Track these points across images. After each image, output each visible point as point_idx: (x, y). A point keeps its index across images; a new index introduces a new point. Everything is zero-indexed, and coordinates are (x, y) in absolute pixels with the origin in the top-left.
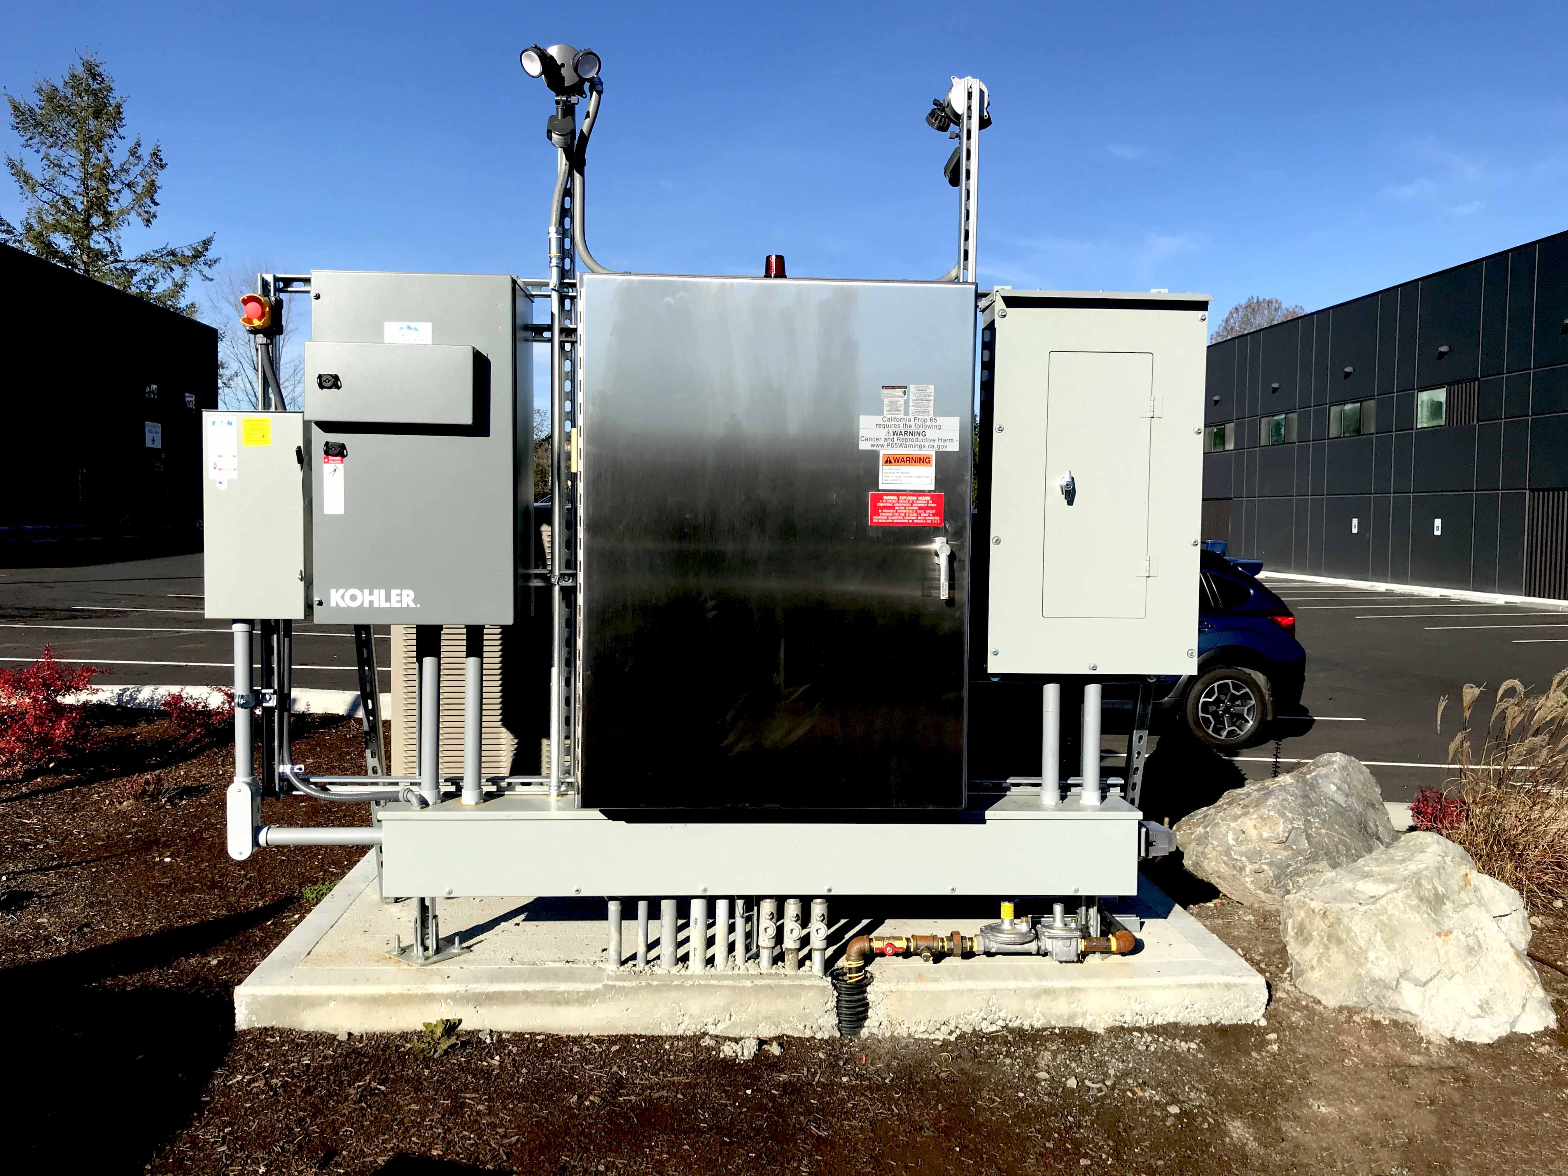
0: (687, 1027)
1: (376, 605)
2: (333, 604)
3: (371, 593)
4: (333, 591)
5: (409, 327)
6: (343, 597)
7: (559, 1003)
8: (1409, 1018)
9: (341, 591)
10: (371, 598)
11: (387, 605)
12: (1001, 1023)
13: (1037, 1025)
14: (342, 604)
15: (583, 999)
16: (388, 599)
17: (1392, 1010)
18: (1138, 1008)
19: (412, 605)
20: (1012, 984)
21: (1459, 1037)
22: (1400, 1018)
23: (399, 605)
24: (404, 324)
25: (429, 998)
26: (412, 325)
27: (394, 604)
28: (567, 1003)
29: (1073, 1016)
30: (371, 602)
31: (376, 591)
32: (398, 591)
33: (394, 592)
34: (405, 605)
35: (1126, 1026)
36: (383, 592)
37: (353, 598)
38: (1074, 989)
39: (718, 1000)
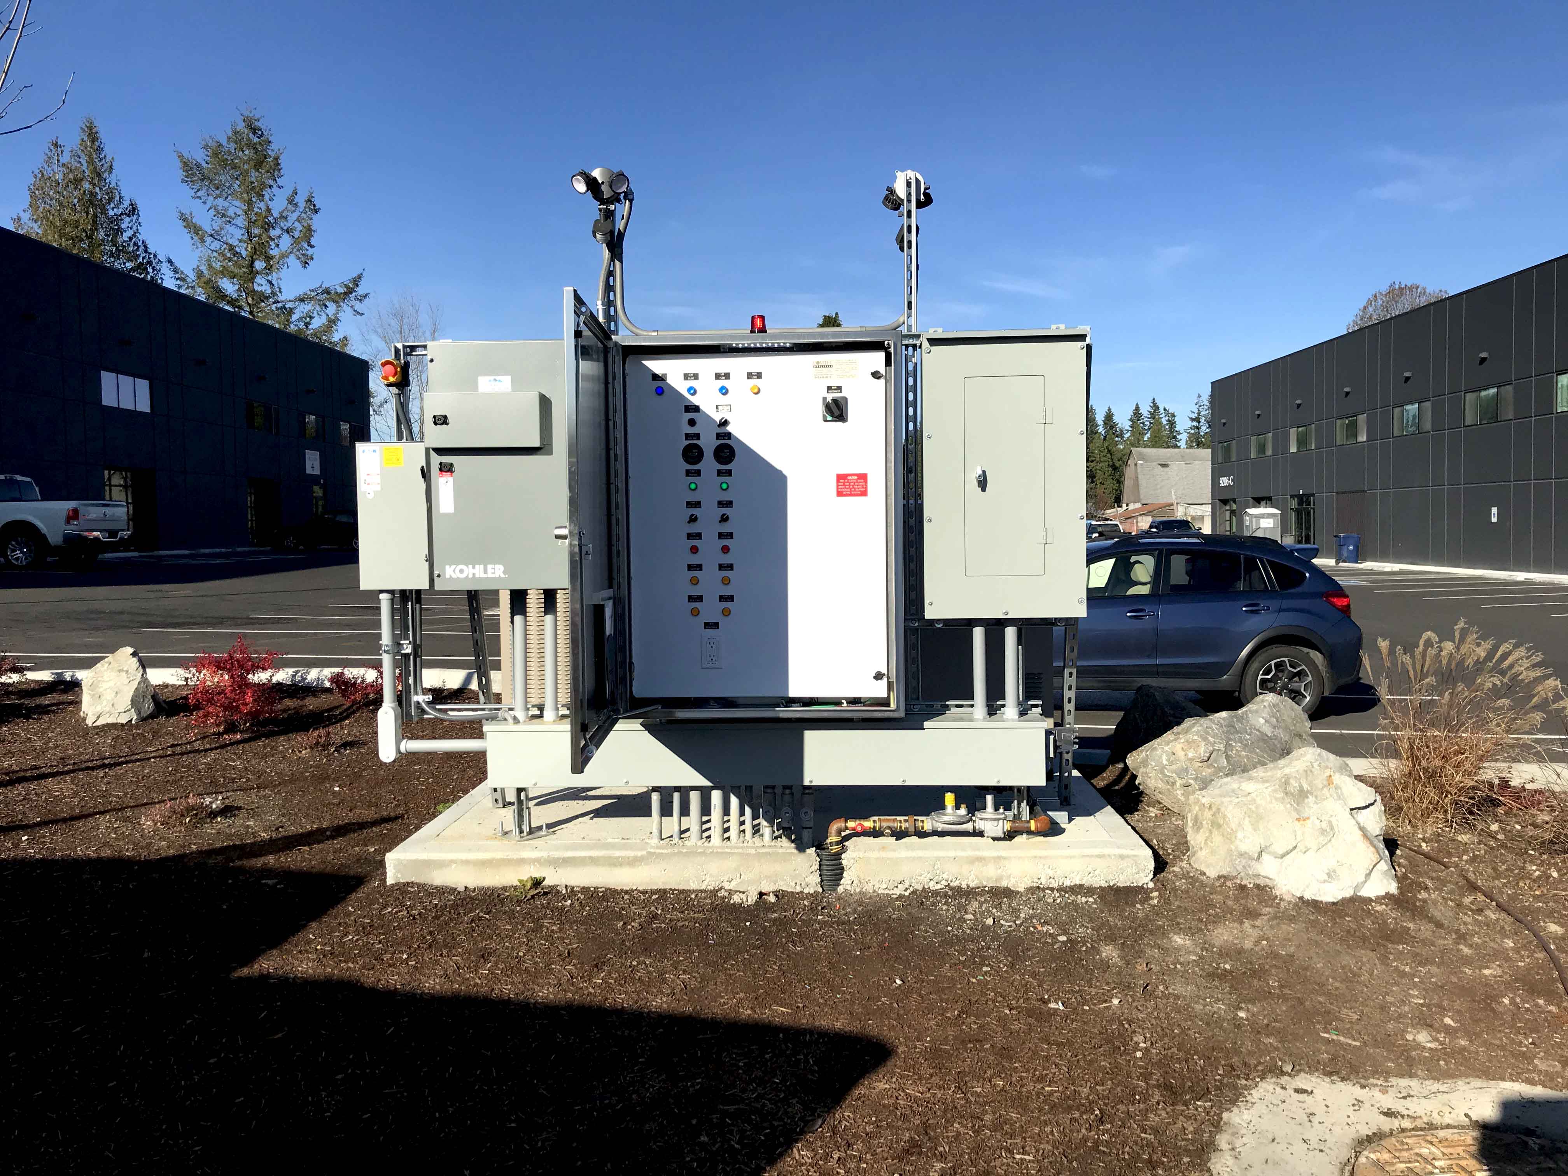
0: (709, 884)
1: (477, 576)
2: (448, 576)
3: (474, 568)
4: (447, 567)
5: (495, 380)
6: (454, 571)
7: (615, 865)
8: (1268, 882)
9: (453, 567)
10: (474, 571)
11: (485, 576)
12: (944, 883)
13: (972, 885)
14: (454, 576)
15: (633, 862)
16: (485, 572)
17: (1255, 876)
18: (1051, 873)
19: (502, 576)
20: (952, 854)
21: (1308, 896)
22: (1261, 882)
23: (493, 576)
24: (492, 378)
25: (522, 861)
26: (498, 378)
27: (490, 575)
28: (621, 865)
29: (999, 879)
30: (474, 574)
31: (477, 566)
32: (492, 566)
33: (489, 567)
34: (497, 576)
35: (1042, 886)
36: (482, 567)
37: (461, 571)
38: (999, 858)
39: (731, 863)
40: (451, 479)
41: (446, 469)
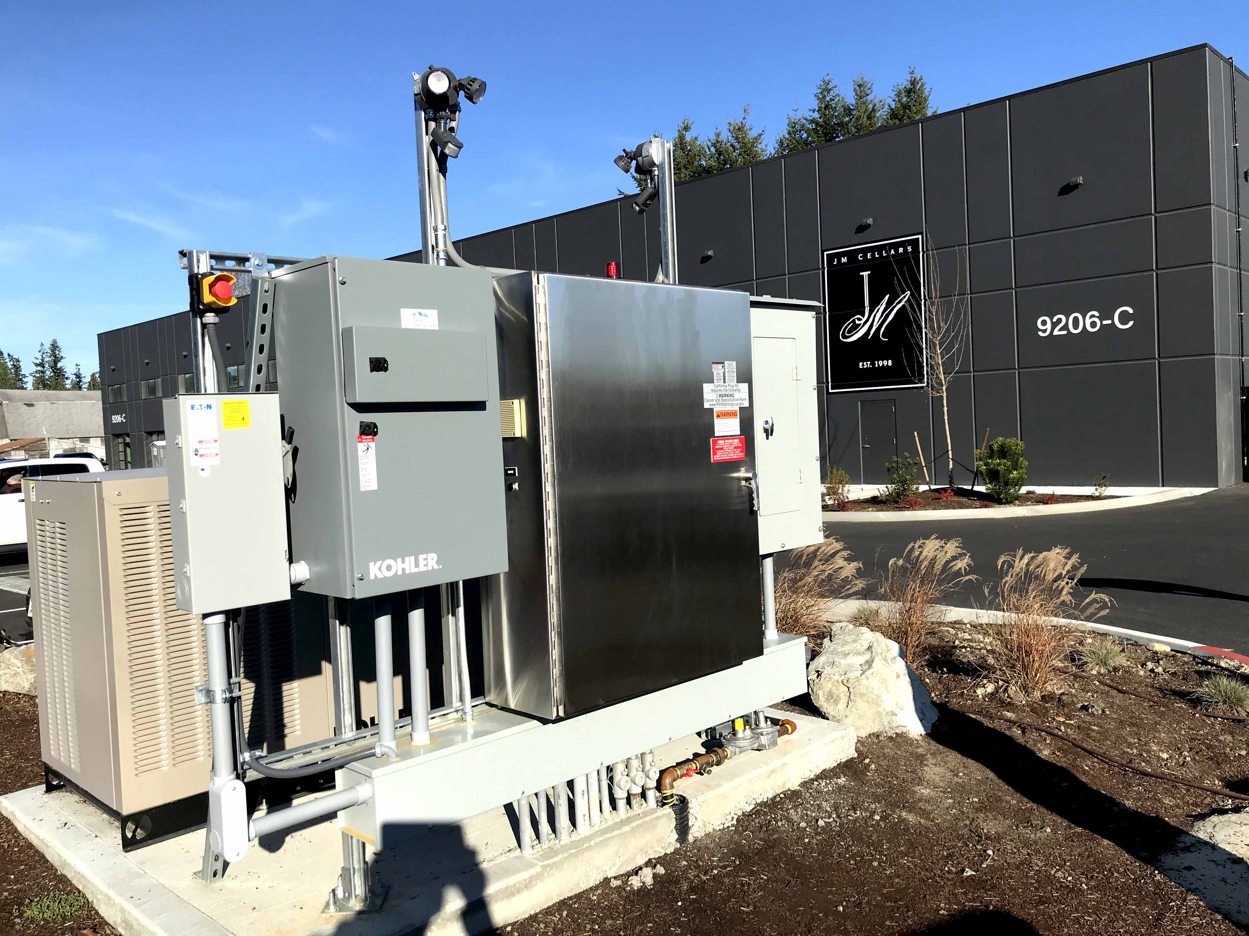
0: (594, 880)
1: (407, 572)
2: (372, 577)
3: (403, 562)
4: (371, 564)
5: (420, 314)
6: (380, 569)
7: (513, 894)
9: (379, 563)
10: (403, 566)
11: (417, 570)
13: (770, 796)
14: (380, 576)
15: (528, 885)
16: (417, 565)
19: (436, 567)
20: (756, 773)
23: (425, 569)
24: (417, 311)
26: (423, 311)
27: (422, 569)
28: (519, 892)
29: (784, 783)
30: (404, 570)
31: (407, 559)
32: (424, 556)
33: (422, 557)
34: (430, 568)
36: (413, 558)
37: (389, 568)
38: (784, 765)
39: (612, 848)
40: (372, 444)
41: (369, 430)
